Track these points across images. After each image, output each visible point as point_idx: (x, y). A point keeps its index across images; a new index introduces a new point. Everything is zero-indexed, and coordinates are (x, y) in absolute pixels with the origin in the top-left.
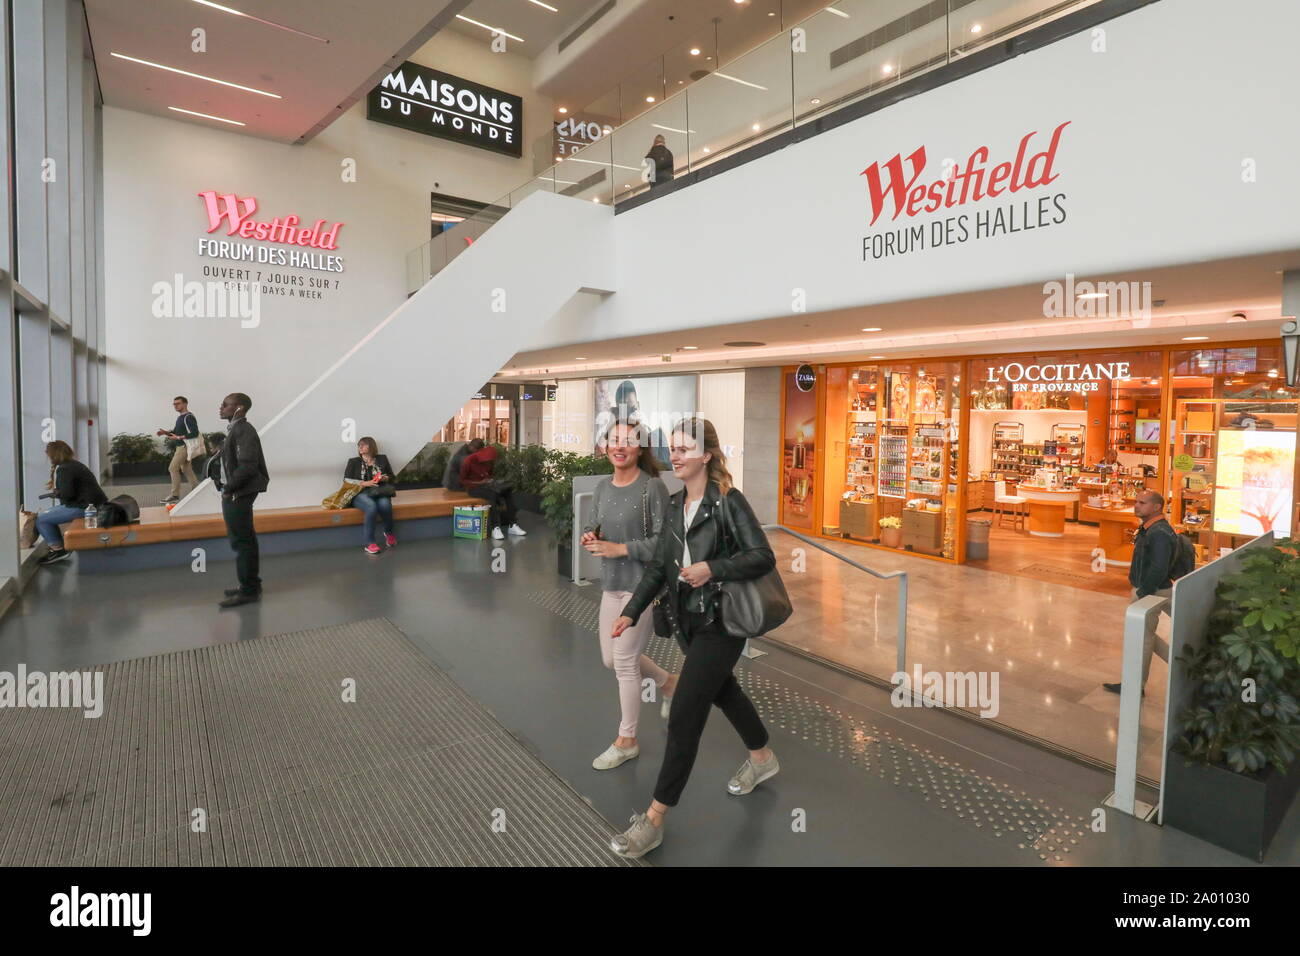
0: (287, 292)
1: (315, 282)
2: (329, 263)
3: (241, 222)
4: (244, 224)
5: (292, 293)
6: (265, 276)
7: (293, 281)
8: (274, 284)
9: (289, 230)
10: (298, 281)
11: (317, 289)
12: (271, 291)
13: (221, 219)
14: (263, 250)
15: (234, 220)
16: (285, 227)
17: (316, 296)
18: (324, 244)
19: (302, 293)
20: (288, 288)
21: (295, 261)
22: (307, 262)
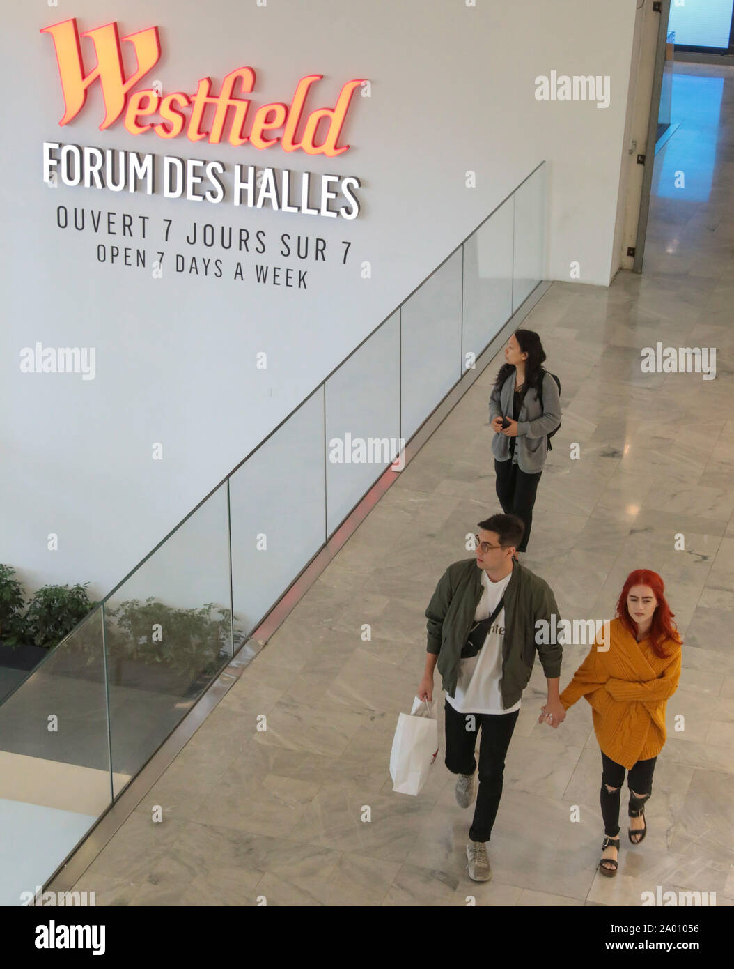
0: (229, 269)
1: (293, 244)
2: (325, 195)
3: (127, 97)
4: (134, 101)
5: (239, 272)
6: (181, 230)
7: (243, 242)
8: (200, 251)
9: (230, 110)
10: (253, 243)
11: (293, 262)
12: (194, 267)
13: (86, 91)
14: (172, 166)
15: (113, 91)
16: (223, 102)
17: (294, 281)
18: (314, 145)
19: (261, 274)
20: (231, 257)
21: (243, 193)
22: (272, 195)
